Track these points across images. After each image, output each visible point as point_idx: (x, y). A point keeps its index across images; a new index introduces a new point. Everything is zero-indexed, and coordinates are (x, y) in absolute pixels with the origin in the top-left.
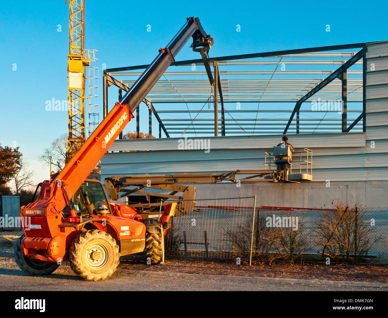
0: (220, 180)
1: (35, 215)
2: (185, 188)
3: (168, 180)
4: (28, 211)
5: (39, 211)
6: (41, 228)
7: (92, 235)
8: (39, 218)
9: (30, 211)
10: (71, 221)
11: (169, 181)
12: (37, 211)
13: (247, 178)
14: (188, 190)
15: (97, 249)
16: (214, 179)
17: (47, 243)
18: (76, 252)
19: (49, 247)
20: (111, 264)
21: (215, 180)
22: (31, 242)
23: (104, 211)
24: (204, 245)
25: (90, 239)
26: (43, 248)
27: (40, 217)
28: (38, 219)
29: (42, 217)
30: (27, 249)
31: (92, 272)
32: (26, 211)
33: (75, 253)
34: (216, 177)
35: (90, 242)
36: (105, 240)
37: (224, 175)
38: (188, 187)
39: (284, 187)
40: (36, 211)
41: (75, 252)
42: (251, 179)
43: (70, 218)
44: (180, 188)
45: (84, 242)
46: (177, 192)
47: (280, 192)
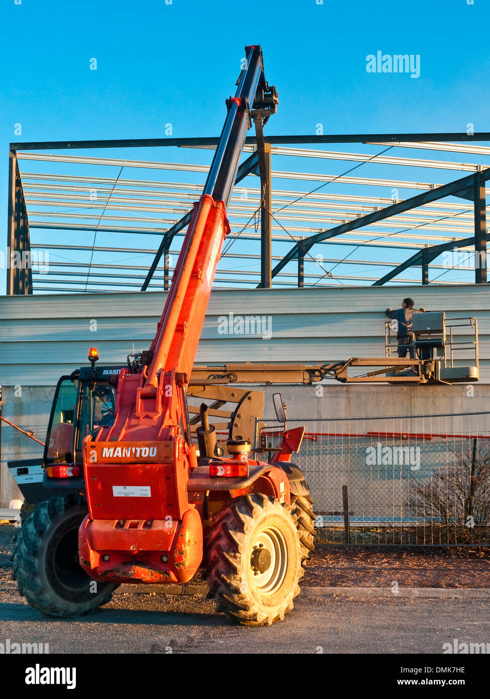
0: (320, 378)
1: (134, 460)
2: (244, 394)
3: (212, 377)
4: (112, 450)
5: (147, 449)
6: (150, 495)
7: (263, 507)
8: (148, 467)
9: (119, 449)
10: (220, 474)
11: (215, 378)
12: (143, 449)
13: (369, 375)
14: (250, 398)
15: (262, 543)
16: (307, 376)
17: (171, 535)
18: (237, 555)
19: (178, 545)
20: (291, 579)
21: (310, 377)
22: (114, 533)
23: (243, 446)
24: (342, 517)
25: (260, 519)
26: (158, 547)
27: (154, 466)
28: (146, 472)
29: (159, 466)
30: (98, 552)
31: (264, 604)
32: (105, 450)
33: (235, 557)
34: (311, 372)
35: (261, 526)
36: (283, 518)
37: (327, 367)
38: (250, 392)
39: (413, 394)
40: (139, 450)
41: (233, 554)
42: (377, 376)
43: (217, 467)
44: (233, 395)
45: (251, 528)
46: (225, 402)
47: (405, 404)
